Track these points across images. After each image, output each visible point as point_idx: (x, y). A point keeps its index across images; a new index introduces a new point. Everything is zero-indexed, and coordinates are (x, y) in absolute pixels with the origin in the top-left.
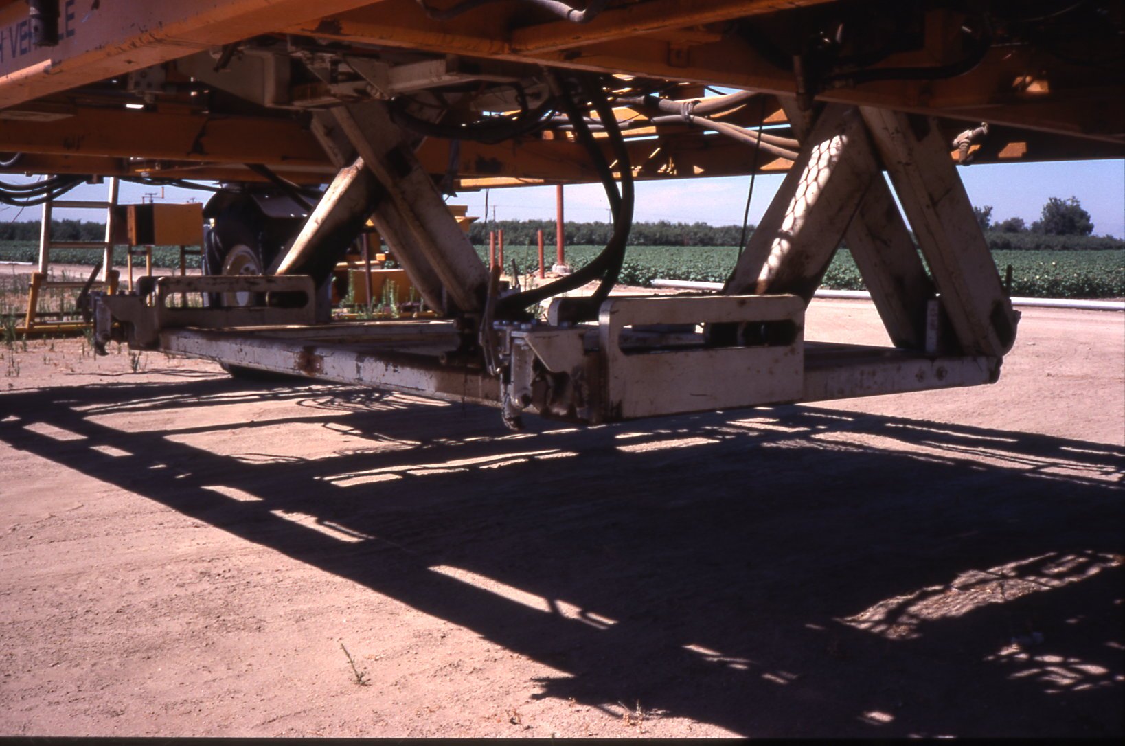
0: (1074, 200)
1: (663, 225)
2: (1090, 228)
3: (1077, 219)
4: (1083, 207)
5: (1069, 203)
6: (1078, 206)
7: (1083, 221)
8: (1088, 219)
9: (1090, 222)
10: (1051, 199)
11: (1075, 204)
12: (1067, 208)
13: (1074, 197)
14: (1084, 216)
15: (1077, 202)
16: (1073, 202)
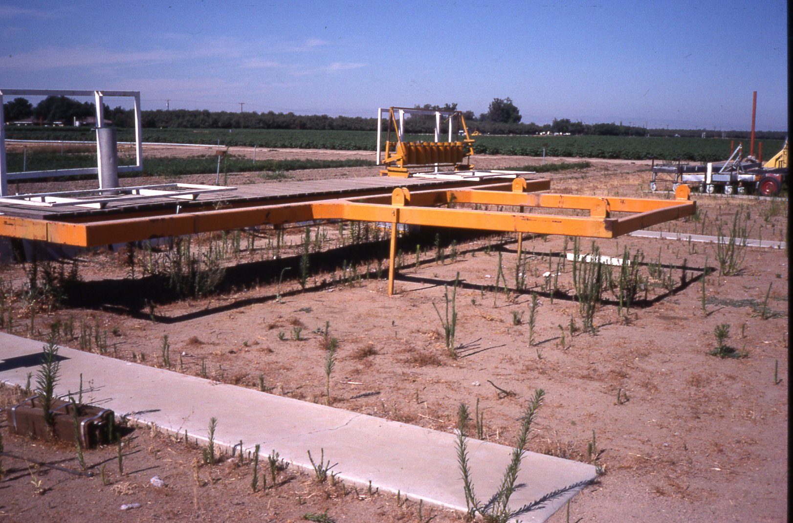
0: (508, 99)
1: (271, 114)
2: (519, 118)
3: (511, 112)
4: (514, 104)
5: (505, 102)
6: (511, 103)
7: (515, 113)
8: (518, 112)
9: (519, 114)
10: (495, 99)
11: (509, 102)
12: (505, 105)
13: (508, 98)
14: (515, 110)
15: (510, 100)
16: (508, 101)
